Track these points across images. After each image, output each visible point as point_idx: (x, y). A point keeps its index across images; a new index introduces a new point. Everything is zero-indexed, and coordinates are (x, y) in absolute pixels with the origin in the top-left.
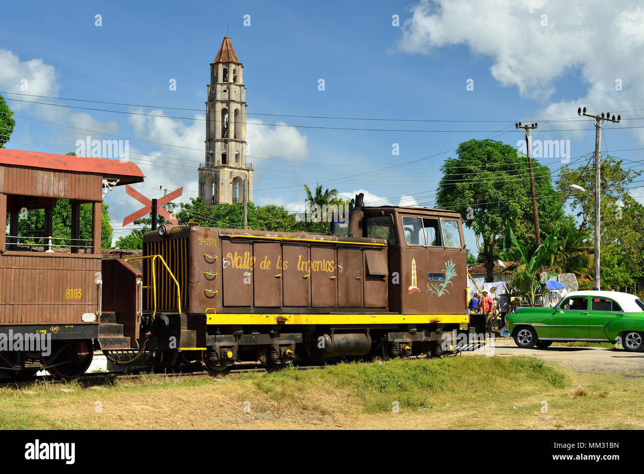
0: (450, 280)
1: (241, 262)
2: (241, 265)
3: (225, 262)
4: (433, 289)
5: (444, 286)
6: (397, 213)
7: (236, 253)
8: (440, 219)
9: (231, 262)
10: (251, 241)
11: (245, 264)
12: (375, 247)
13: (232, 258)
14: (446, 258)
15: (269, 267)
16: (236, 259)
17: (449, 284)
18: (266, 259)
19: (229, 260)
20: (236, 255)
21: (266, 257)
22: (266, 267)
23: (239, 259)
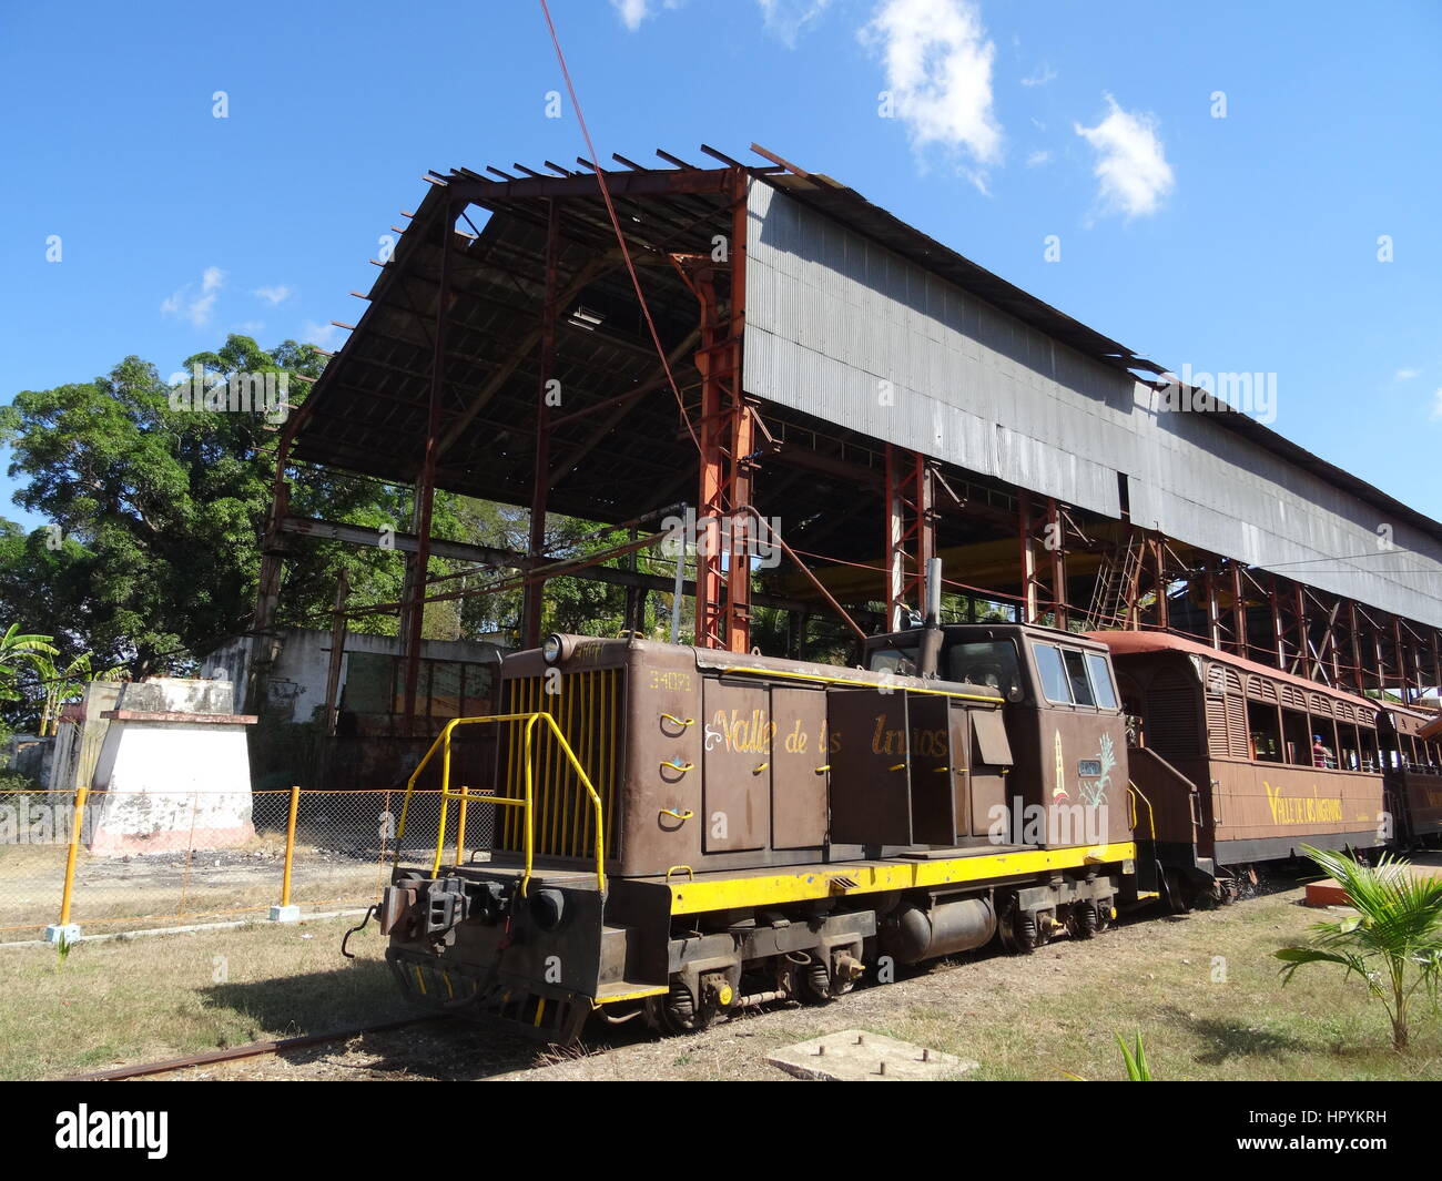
0: (1108, 774)
1: (746, 734)
2: (744, 742)
3: (709, 734)
4: (1087, 793)
5: (1100, 785)
6: (1024, 635)
7: (734, 713)
8: (1086, 651)
9: (723, 734)
10: (767, 683)
11: (753, 741)
12: (985, 705)
13: (725, 725)
14: (1100, 730)
15: (803, 748)
16: (735, 727)
17: (1107, 781)
18: (797, 729)
19: (719, 729)
20: (734, 717)
21: (798, 723)
22: (797, 747)
23: (741, 729)
